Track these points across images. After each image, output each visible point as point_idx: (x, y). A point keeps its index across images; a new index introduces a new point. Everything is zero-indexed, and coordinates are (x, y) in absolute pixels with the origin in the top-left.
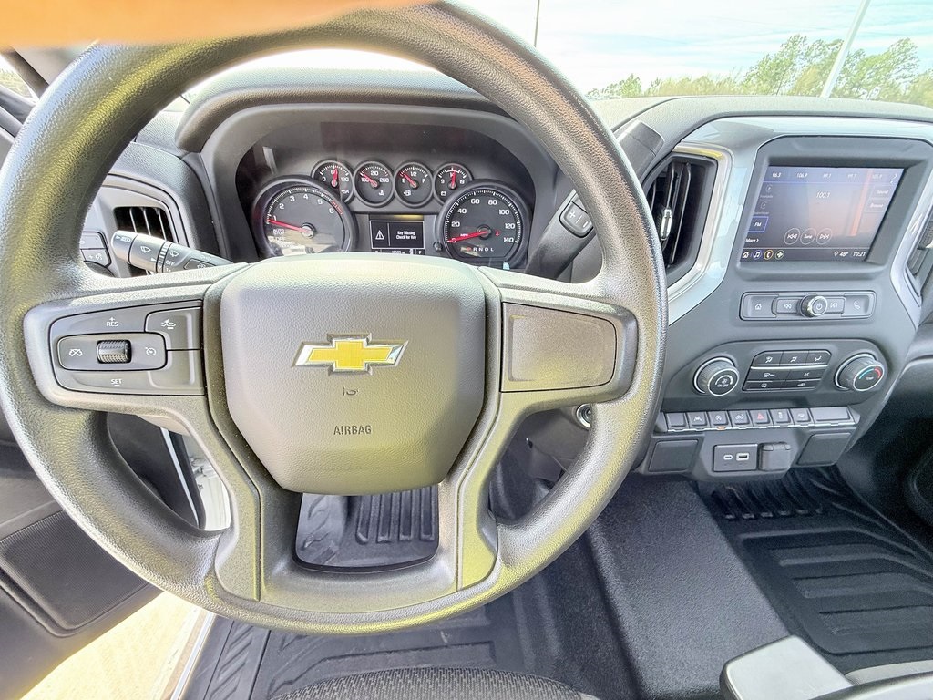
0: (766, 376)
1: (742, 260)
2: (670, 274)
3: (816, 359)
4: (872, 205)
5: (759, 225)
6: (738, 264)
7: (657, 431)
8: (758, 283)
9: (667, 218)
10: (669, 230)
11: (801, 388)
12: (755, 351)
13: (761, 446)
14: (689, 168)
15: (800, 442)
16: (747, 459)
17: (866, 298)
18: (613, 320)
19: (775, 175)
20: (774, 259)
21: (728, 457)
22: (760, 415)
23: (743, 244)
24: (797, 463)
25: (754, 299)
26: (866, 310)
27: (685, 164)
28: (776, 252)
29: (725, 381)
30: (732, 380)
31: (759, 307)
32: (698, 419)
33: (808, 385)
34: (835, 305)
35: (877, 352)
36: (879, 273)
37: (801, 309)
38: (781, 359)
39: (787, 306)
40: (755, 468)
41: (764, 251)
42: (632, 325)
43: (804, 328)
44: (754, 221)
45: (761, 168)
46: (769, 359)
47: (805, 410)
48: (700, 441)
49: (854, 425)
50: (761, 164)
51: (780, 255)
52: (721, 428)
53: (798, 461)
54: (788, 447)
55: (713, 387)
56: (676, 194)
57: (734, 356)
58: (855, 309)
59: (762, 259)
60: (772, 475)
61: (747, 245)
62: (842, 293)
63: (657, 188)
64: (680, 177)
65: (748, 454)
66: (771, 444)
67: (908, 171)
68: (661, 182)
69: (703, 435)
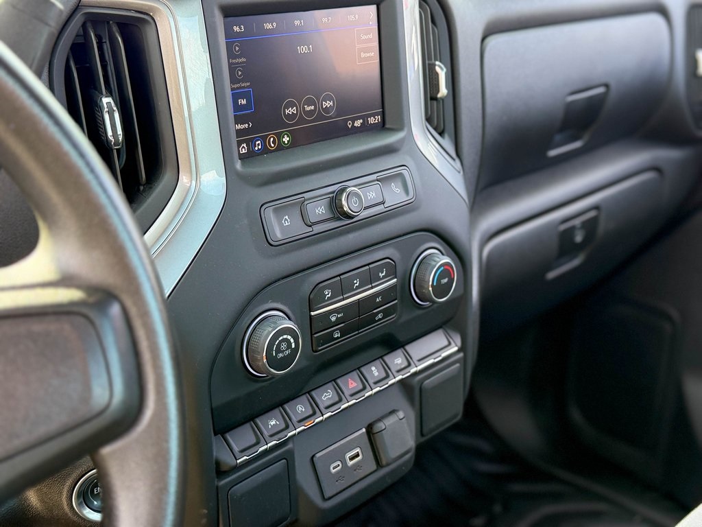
0: (333, 319)
1: (242, 157)
2: (139, 212)
3: (381, 275)
4: (363, 55)
5: (244, 102)
6: (238, 165)
7: (221, 472)
8: (274, 187)
9: (111, 113)
10: (120, 131)
11: (382, 323)
12: (307, 287)
13: (370, 429)
14: (115, 29)
15: (411, 400)
16: (360, 458)
17: (400, 175)
18: (84, 310)
19: (236, 29)
20: (281, 147)
21: (335, 467)
22: (350, 381)
23: (233, 135)
24: (422, 435)
25: (276, 210)
26: (407, 192)
27: (108, 23)
28: (280, 136)
29: (284, 346)
30: (292, 340)
31: (287, 221)
32: (273, 423)
33: (387, 313)
34: (372, 194)
35: (439, 243)
36: (402, 141)
37: (337, 211)
38: (342, 289)
39: (319, 210)
40: (374, 467)
41: (264, 139)
42: (115, 309)
43: (351, 236)
44: (235, 97)
45: (214, 23)
46: (328, 293)
47: (399, 352)
48: (289, 458)
49: (459, 351)
50: (213, 16)
51: (286, 139)
52: (309, 424)
53: (421, 431)
54: (401, 414)
55: (273, 362)
56: (111, 68)
57: (285, 304)
58: (395, 195)
59: (265, 150)
60: (400, 467)
61: (239, 133)
62: (374, 177)
63: (76, 64)
64: (106, 40)
65: (358, 450)
66: (380, 420)
67: (382, 6)
68: (79, 51)
69: (290, 446)
